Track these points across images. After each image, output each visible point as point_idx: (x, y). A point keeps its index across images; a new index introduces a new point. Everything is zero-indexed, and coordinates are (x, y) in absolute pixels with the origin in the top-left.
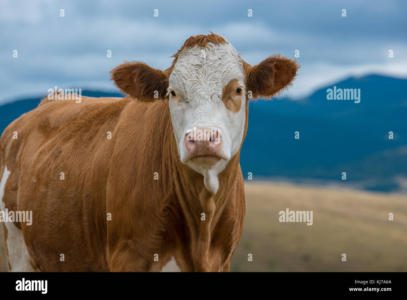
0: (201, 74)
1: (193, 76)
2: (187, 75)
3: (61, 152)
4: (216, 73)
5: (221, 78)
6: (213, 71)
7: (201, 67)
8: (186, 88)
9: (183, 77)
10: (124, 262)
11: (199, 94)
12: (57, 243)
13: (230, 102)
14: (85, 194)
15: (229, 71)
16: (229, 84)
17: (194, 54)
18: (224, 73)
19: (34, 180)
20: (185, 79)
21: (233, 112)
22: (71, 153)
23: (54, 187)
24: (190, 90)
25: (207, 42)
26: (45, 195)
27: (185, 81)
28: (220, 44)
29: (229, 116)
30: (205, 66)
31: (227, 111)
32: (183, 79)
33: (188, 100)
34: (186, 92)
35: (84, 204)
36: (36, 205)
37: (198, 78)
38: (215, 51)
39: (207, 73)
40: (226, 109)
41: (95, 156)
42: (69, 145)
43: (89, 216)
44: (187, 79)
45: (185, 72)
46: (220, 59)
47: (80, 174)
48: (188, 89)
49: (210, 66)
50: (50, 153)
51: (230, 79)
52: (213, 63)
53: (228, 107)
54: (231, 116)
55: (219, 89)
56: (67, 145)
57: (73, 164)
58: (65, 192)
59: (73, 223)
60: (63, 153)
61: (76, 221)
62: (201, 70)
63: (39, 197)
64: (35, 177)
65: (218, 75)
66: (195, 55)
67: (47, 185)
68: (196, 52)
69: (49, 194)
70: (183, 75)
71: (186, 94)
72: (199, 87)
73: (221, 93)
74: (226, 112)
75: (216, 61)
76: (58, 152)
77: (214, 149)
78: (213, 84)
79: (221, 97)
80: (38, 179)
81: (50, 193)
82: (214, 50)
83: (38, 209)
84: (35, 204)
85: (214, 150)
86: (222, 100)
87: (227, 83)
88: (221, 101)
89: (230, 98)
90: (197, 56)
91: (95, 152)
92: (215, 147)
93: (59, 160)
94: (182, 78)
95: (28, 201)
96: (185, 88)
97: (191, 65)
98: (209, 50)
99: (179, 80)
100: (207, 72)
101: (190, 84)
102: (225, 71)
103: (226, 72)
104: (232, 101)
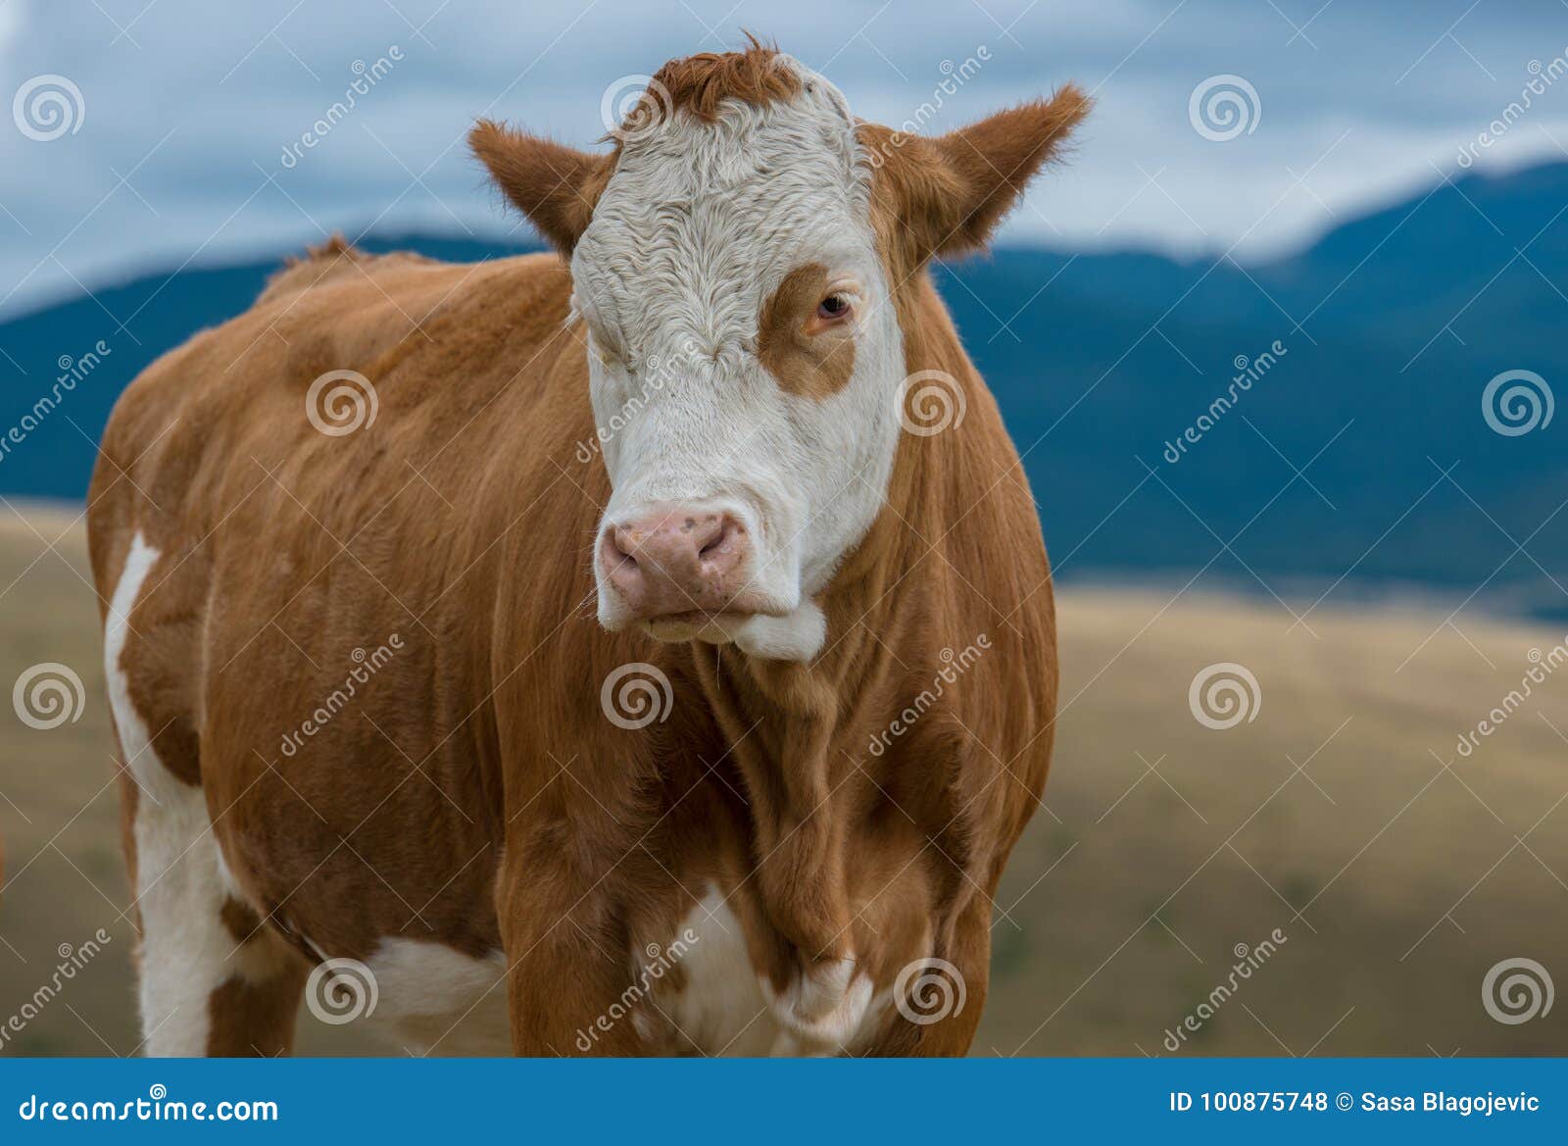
0: (686, 249)
1: (656, 258)
2: (629, 259)
3: (381, 453)
4: (741, 241)
5: (753, 261)
6: (730, 231)
7: (689, 214)
8: (625, 317)
9: (612, 269)
10: (541, 909)
11: (669, 342)
12: (354, 809)
13: (795, 362)
14: (442, 619)
15: (787, 231)
16: (782, 287)
17: (669, 150)
18: (767, 240)
19: (284, 566)
20: (622, 278)
21: (816, 399)
22: (418, 454)
23: (349, 588)
24: (642, 320)
25: (718, 99)
26: (318, 619)
27: (618, 290)
28: (772, 102)
29: (792, 420)
30: (701, 212)
31: (783, 400)
32: (614, 279)
33: (632, 365)
34: (623, 333)
35: (438, 661)
36: (289, 661)
37: (673, 270)
38: (752, 139)
39: (710, 243)
40: (781, 393)
41: (489, 471)
42: (414, 424)
43: (456, 711)
44: (630, 279)
45: (621, 249)
46: (763, 171)
47: (434, 541)
48: (633, 318)
49: (721, 207)
50: (345, 460)
51: (785, 267)
52: (732, 194)
53: (790, 385)
54: (804, 416)
55: (745, 313)
56: (408, 427)
57: (418, 500)
58: (384, 606)
59: (404, 731)
60: (389, 457)
61: (414, 723)
62: (688, 226)
63: (300, 629)
64: (286, 555)
65: (747, 248)
66: (672, 155)
67: (324, 583)
68: (676, 141)
69: (330, 614)
70: (614, 262)
71: (626, 340)
72: (674, 308)
73: (752, 333)
74: (779, 403)
75: (748, 181)
76: (372, 454)
77: (721, 582)
78: (725, 294)
79: (753, 347)
80: (299, 561)
81: (333, 613)
82: (747, 131)
83: (296, 675)
84: (283, 658)
85: (719, 588)
86: (759, 357)
87: (773, 288)
88: (755, 362)
89: (793, 345)
90: (680, 161)
91: (491, 455)
92: (723, 576)
93: (373, 484)
94: (609, 274)
95: (263, 650)
96: (620, 316)
97: (648, 206)
98: (726, 129)
99: (597, 284)
100: (710, 237)
101: (641, 296)
102: (774, 233)
103: (777, 235)
104: (808, 353)
